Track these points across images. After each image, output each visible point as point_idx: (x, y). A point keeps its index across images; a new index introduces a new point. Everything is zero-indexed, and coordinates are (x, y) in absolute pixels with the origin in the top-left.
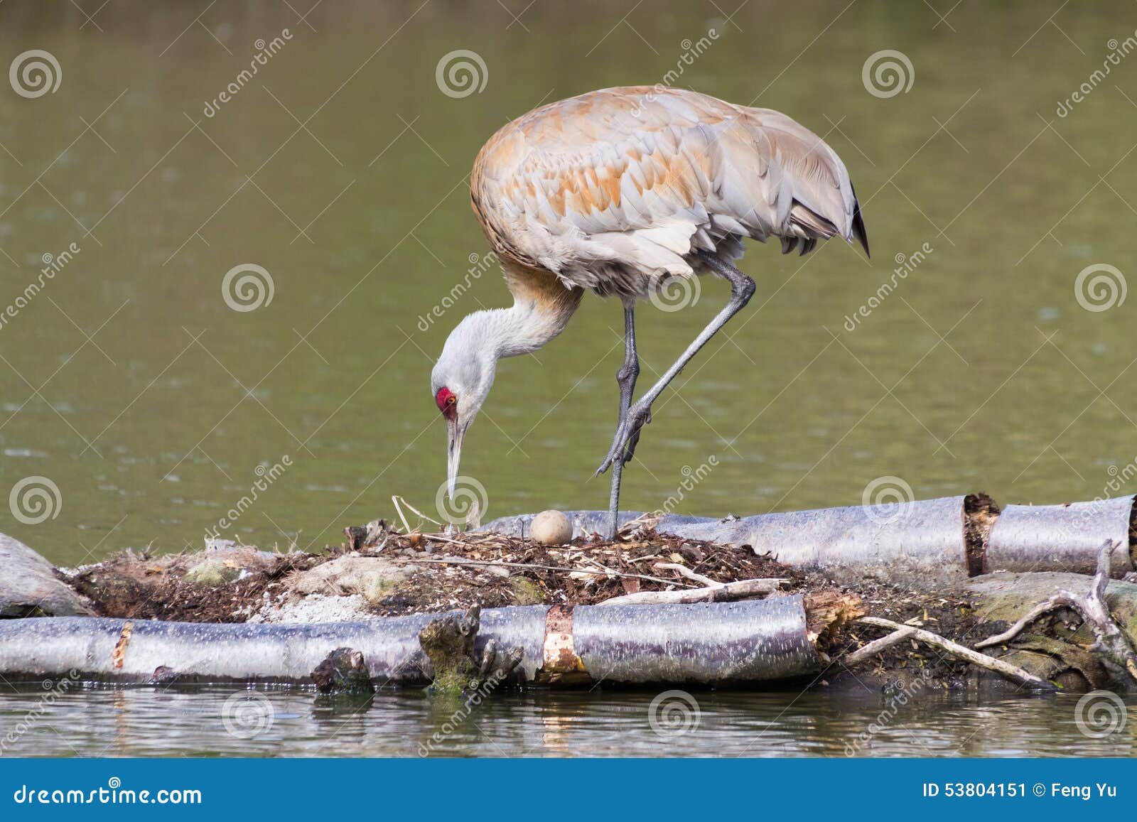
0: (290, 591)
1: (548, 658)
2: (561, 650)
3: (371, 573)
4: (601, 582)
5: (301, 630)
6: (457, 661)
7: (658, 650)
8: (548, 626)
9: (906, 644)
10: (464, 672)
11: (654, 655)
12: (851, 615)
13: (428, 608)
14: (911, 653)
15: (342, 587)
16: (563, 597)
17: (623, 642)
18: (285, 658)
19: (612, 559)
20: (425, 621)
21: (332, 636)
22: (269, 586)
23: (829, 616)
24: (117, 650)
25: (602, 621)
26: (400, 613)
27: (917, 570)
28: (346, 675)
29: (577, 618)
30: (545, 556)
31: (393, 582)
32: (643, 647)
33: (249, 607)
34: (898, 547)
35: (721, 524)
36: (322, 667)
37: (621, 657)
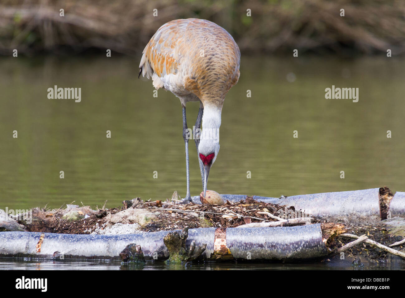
0: (107, 222)
1: (216, 249)
2: (221, 246)
3: (142, 214)
4: (235, 219)
5: (114, 237)
6: (179, 250)
7: (261, 246)
8: (216, 236)
9: (361, 245)
10: (182, 254)
11: (260, 248)
12: (340, 232)
13: (166, 229)
14: (363, 249)
15: (129, 220)
16: (220, 225)
17: (246, 242)
18: (107, 248)
19: (239, 210)
20: (165, 233)
21: (127, 239)
22: (98, 221)
23: (331, 232)
24: (38, 245)
25: (238, 234)
26: (155, 231)
27: (360, 218)
28: (134, 255)
29: (228, 232)
30: (212, 209)
31: (151, 218)
32: (255, 245)
33: (90, 229)
34: (352, 208)
35: (279, 200)
36: (124, 251)
37: (246, 248)
